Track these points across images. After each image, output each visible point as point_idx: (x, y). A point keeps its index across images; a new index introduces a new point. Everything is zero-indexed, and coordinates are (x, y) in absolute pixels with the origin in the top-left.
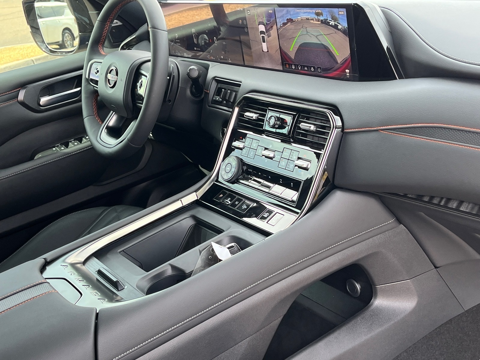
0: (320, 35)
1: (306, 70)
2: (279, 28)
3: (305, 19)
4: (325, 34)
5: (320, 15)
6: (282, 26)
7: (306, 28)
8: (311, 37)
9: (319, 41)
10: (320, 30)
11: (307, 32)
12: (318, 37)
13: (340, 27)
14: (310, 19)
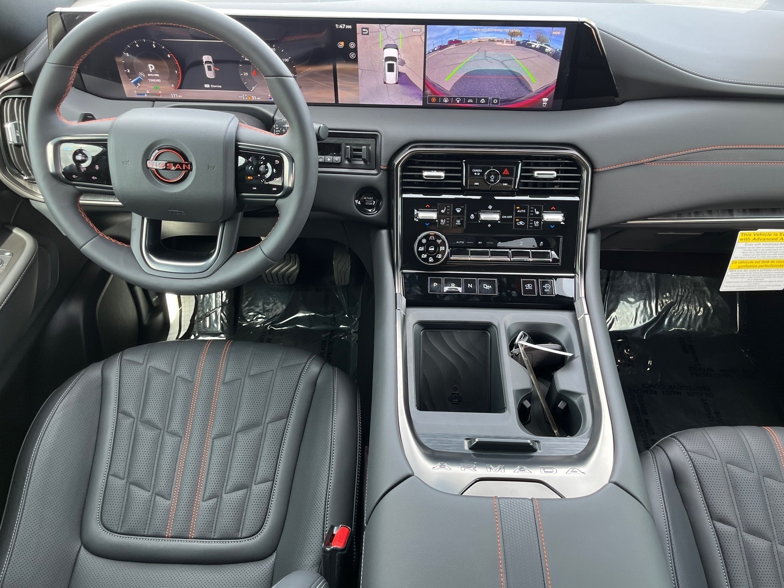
0: (510, 60)
1: (470, 103)
2: (429, 53)
3: (487, 40)
4: (519, 58)
5: (517, 35)
6: (436, 49)
7: (485, 51)
8: (492, 62)
9: (506, 67)
10: (511, 53)
11: (486, 57)
12: (504, 62)
13: (548, 49)
14: (496, 40)
